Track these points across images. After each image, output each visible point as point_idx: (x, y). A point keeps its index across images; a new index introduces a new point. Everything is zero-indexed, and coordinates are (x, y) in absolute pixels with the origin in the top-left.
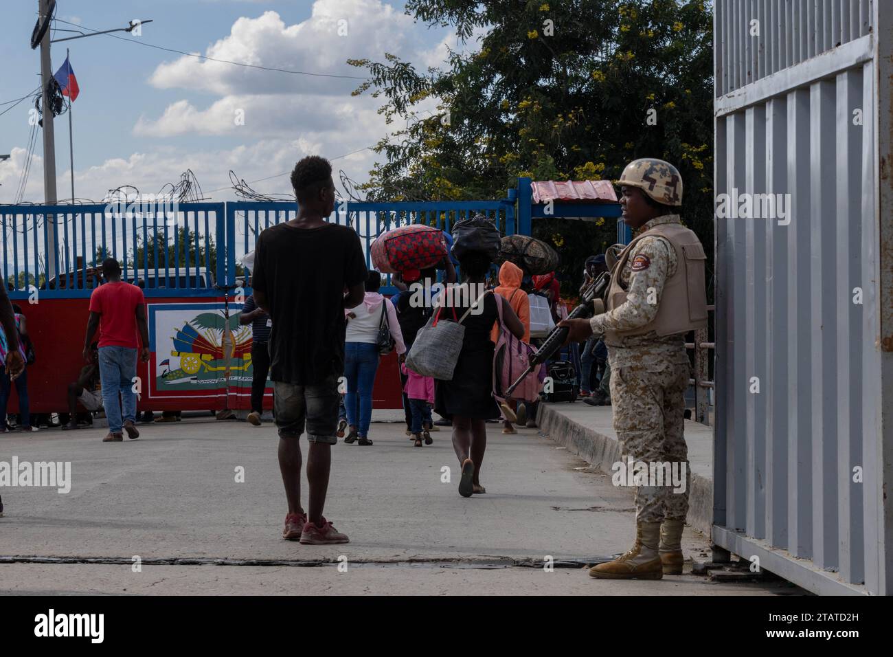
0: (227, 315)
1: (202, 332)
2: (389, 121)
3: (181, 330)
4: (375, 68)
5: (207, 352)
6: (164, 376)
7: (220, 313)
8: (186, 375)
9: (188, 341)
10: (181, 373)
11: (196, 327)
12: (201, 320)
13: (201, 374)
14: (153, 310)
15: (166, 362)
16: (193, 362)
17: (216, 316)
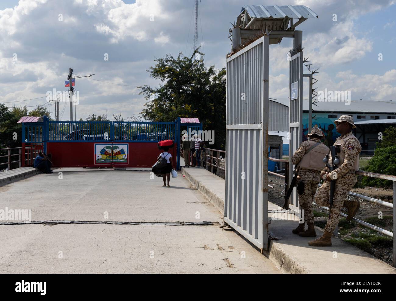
0: (112, 146)
1: (107, 150)
2: (147, 100)
3: (102, 149)
4: (143, 88)
5: (108, 154)
6: (98, 160)
7: (111, 146)
8: (103, 160)
9: (103, 152)
10: (102, 159)
11: (105, 149)
12: (107, 147)
13: (106, 159)
14: (96, 145)
15: (99, 157)
16: (105, 157)
17: (110, 146)
